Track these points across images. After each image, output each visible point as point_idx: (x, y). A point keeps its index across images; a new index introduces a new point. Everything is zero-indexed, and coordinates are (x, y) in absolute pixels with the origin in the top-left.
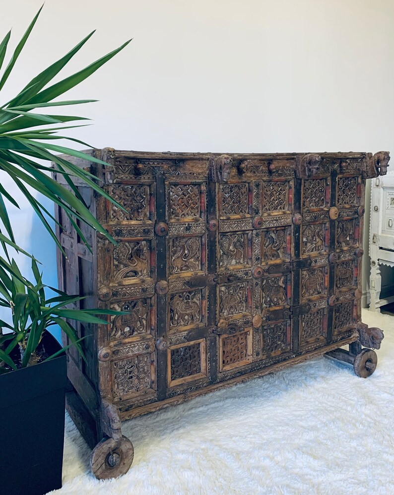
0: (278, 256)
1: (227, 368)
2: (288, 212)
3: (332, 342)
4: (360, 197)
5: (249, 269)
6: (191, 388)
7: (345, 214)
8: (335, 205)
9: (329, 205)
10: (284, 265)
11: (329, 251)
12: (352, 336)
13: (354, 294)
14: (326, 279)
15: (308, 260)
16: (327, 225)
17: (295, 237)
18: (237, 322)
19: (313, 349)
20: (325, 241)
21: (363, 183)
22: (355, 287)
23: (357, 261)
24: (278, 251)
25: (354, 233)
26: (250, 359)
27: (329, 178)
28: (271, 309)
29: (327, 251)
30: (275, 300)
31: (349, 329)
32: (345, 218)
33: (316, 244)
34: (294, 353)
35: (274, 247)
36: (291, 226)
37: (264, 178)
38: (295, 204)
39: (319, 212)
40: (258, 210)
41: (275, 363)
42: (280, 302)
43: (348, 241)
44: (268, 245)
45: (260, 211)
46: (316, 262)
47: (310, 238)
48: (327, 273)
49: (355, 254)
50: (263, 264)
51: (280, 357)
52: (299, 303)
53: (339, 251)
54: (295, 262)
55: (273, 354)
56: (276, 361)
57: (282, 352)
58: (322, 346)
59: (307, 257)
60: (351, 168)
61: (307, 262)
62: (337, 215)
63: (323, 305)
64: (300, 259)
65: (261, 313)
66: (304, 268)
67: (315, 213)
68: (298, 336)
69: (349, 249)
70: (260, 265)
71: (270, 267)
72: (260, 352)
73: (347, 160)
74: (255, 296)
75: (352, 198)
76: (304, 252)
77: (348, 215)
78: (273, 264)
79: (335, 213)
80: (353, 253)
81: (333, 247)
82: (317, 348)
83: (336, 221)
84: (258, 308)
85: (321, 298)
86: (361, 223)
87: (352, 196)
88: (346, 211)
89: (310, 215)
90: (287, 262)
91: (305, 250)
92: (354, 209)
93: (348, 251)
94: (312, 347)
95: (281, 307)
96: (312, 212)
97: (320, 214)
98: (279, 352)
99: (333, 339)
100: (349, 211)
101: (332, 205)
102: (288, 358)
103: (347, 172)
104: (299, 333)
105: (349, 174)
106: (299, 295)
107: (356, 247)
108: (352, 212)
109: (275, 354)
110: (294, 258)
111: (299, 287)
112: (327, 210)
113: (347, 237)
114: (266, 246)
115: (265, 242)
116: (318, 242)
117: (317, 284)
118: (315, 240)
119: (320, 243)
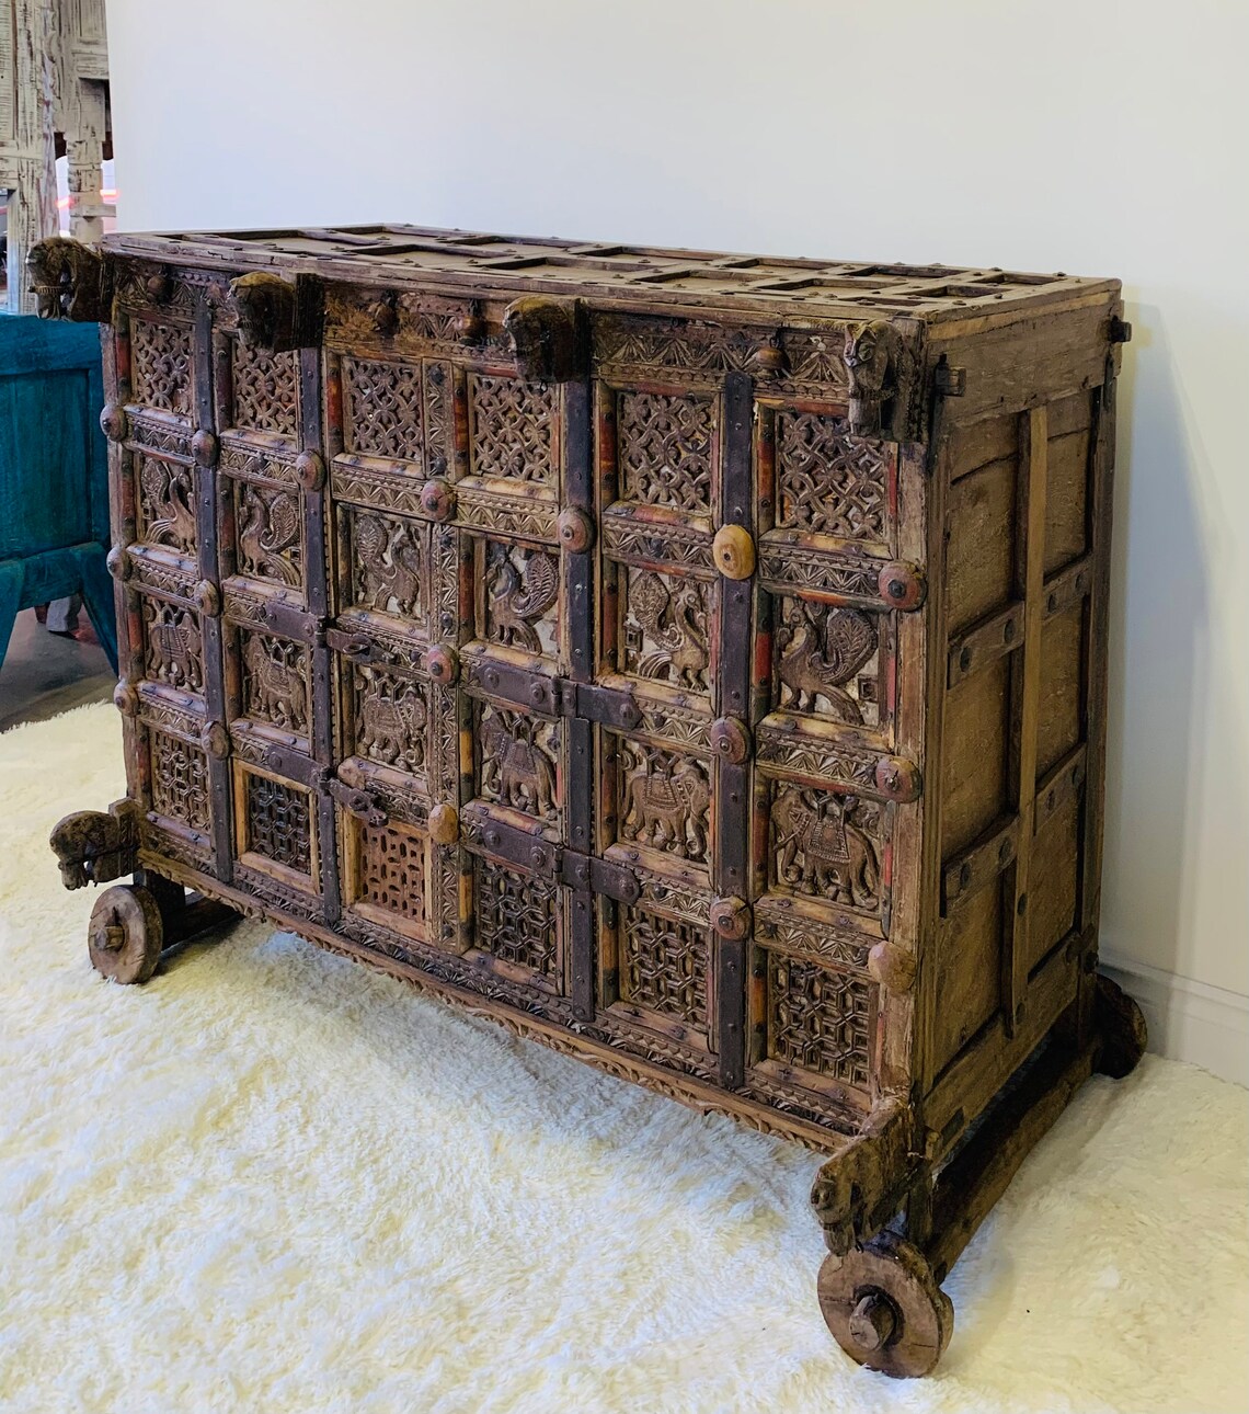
1: (365, 909)
2: (547, 496)
3: (743, 1089)
4: (896, 521)
5: (422, 643)
6: (284, 901)
7: (809, 574)
8: (745, 521)
9: (716, 511)
10: (533, 681)
11: (719, 704)
13: (864, 958)
15: (622, 701)
16: (715, 594)
17: (573, 593)
18: (390, 792)
19: (659, 1059)
21: (911, 457)
22: (872, 927)
23: (892, 814)
24: (538, 626)
26: (428, 932)
27: (715, 402)
28: (495, 812)
29: (713, 701)
31: (839, 1097)
32: (806, 592)
34: (579, 1018)
35: (517, 606)
36: (559, 545)
37: (461, 360)
38: (570, 470)
39: (671, 529)
41: (508, 1003)
43: (852, 703)
44: (504, 591)
45: (451, 467)
46: (661, 722)
50: (471, 647)
51: (528, 997)
52: (592, 847)
53: (774, 724)
54: (568, 686)
55: (500, 966)
56: (515, 1001)
57: (533, 981)
58: (698, 1073)
59: (621, 688)
60: (836, 378)
61: (618, 708)
62: (732, 563)
63: (693, 910)
64: (593, 683)
65: (461, 806)
66: (609, 725)
67: (654, 527)
68: (594, 967)
69: (837, 739)
70: (452, 646)
71: (486, 666)
72: (455, 929)
73: (813, 339)
74: (444, 740)
75: (864, 514)
76: (630, 665)
77: (825, 584)
78: (500, 663)
79: (724, 552)
80: (864, 768)
81: (737, 696)
82: (676, 1064)
83: (755, 590)
84: (448, 784)
85: (684, 880)
86: (908, 644)
87: (866, 508)
88: (815, 561)
89: (633, 528)
90: (544, 676)
91: (635, 661)
92: (865, 565)
93: (831, 745)
94: (654, 1047)
95: (528, 826)
96: (641, 521)
97: (676, 537)
98: (521, 974)
99: (755, 1084)
100: (833, 566)
101: (727, 518)
102: (556, 1019)
103: (807, 389)
104: (595, 956)
105: (818, 399)
106: (592, 818)
107: (880, 746)
108: (851, 574)
109: (507, 970)
110: (570, 670)
111: (593, 789)
112: (705, 529)
113: (841, 683)
114: (496, 590)
115: (489, 576)
116: (682, 649)
117: (678, 813)
118: (672, 638)
119: (690, 656)
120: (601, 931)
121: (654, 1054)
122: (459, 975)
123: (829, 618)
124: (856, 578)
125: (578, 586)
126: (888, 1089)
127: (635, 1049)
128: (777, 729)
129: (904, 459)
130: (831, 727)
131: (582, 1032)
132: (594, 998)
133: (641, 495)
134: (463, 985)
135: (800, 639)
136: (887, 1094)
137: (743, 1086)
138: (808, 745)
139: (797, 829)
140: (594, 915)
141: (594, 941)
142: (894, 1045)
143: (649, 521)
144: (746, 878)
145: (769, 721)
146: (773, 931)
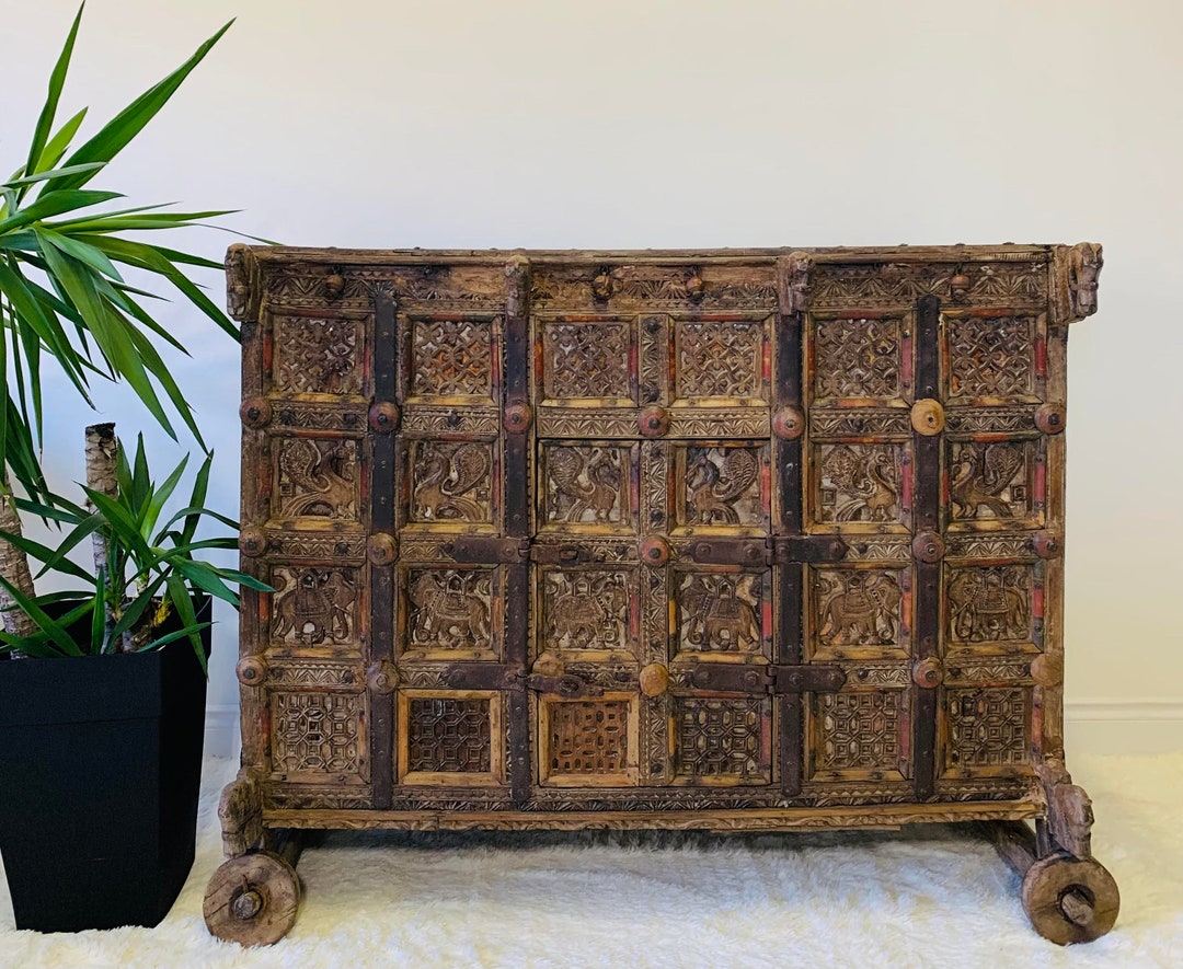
0: (733, 518)
1: (561, 780)
2: (760, 403)
3: (935, 798)
4: (1046, 378)
5: (631, 538)
7: (980, 423)
8: (933, 395)
9: (909, 392)
10: (745, 544)
11: (915, 525)
12: (1023, 800)
13: (1027, 670)
14: (907, 605)
15: (831, 541)
16: (907, 450)
17: (784, 471)
18: (593, 670)
19: (860, 801)
20: (901, 494)
21: (1055, 335)
22: (1029, 648)
23: (1043, 569)
24: (735, 505)
25: (1028, 483)
26: (633, 776)
27: (908, 317)
28: (704, 657)
29: (908, 524)
30: (725, 635)
31: (1010, 774)
32: (981, 435)
33: (866, 500)
34: (786, 796)
35: (718, 492)
36: (769, 439)
37: (675, 313)
38: (781, 381)
39: (870, 411)
40: (658, 392)
41: (718, 808)
42: (741, 642)
43: (1006, 504)
44: (702, 484)
45: (664, 394)
46: (863, 550)
47: (846, 479)
48: (908, 589)
49: (1030, 546)
50: (679, 531)
51: (736, 796)
52: (801, 658)
53: (958, 529)
54: (781, 541)
55: (708, 780)
56: (722, 804)
57: (742, 781)
58: (894, 800)
59: (829, 532)
60: (1001, 291)
61: (828, 548)
62: (934, 423)
63: (892, 679)
64: (802, 534)
65: (669, 661)
66: (816, 563)
67: (855, 411)
68: (802, 751)
69: (1004, 528)
70: (664, 534)
71: (697, 544)
72: (664, 764)
73: (982, 268)
74: (651, 612)
75: (1016, 378)
76: (826, 517)
77: (992, 428)
78: (709, 537)
79: (928, 416)
80: (1022, 543)
81: (930, 516)
82: (875, 800)
83: (942, 441)
84: (657, 646)
85: (885, 658)
86: (1054, 455)
87: (1017, 374)
88: (986, 414)
89: (838, 415)
90: (754, 538)
91: (829, 513)
92: (1022, 410)
93: (999, 534)
94: (856, 793)
95: (737, 659)
96: (845, 408)
97: (875, 415)
98: (730, 780)
99: (943, 790)
100: (1000, 414)
101: (921, 394)
102: (763, 804)
103: (980, 301)
104: (802, 742)
105: (989, 306)
106: (801, 636)
107: (1035, 526)
108: (1011, 418)
109: (716, 781)
110: (781, 528)
111: (802, 613)
112: (903, 405)
113: (998, 492)
114: (694, 485)
115: (690, 474)
116: (875, 496)
117: (873, 614)
118: (866, 489)
119: (882, 498)
120: (807, 721)
121: (856, 798)
122: (665, 802)
123: (987, 452)
124: (1016, 420)
125: (790, 465)
126: (1048, 755)
127: (838, 801)
128: (961, 533)
129: (1051, 338)
130: (996, 522)
131: (790, 806)
132: (801, 775)
133: (837, 392)
134: (669, 809)
135: (966, 469)
136: (1047, 758)
137: (933, 794)
138: (982, 538)
139: (968, 599)
140: (802, 710)
141: (802, 730)
142: (1051, 722)
143: (852, 408)
144: (937, 643)
145: (951, 528)
146: (956, 673)
